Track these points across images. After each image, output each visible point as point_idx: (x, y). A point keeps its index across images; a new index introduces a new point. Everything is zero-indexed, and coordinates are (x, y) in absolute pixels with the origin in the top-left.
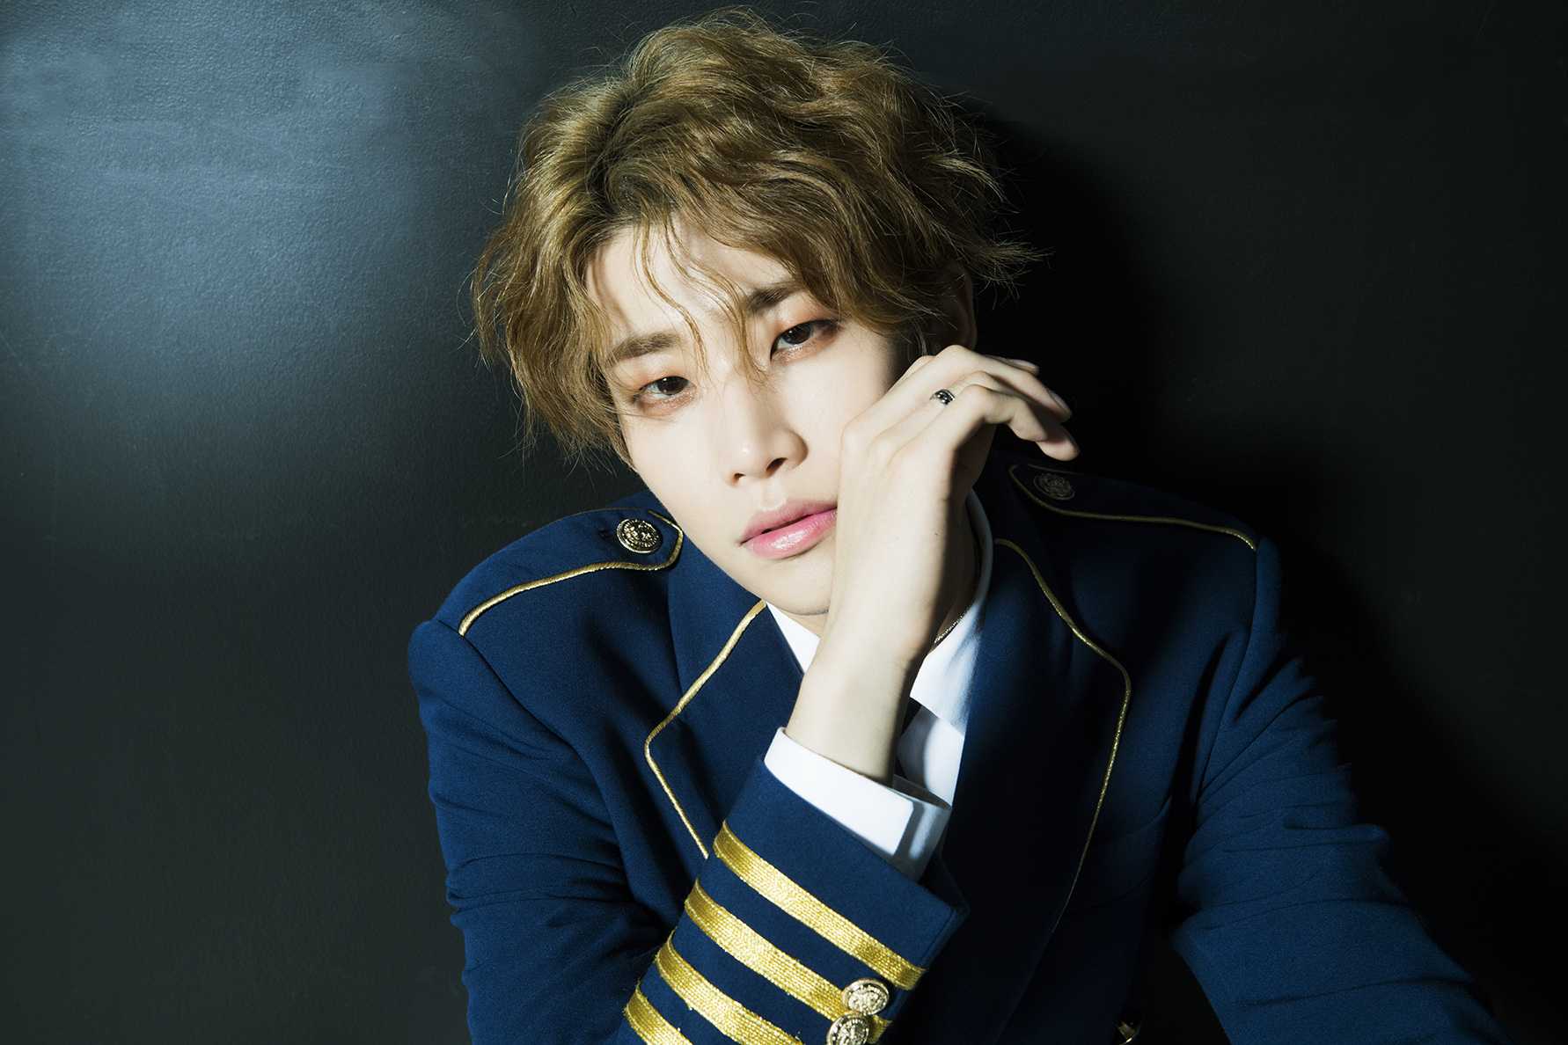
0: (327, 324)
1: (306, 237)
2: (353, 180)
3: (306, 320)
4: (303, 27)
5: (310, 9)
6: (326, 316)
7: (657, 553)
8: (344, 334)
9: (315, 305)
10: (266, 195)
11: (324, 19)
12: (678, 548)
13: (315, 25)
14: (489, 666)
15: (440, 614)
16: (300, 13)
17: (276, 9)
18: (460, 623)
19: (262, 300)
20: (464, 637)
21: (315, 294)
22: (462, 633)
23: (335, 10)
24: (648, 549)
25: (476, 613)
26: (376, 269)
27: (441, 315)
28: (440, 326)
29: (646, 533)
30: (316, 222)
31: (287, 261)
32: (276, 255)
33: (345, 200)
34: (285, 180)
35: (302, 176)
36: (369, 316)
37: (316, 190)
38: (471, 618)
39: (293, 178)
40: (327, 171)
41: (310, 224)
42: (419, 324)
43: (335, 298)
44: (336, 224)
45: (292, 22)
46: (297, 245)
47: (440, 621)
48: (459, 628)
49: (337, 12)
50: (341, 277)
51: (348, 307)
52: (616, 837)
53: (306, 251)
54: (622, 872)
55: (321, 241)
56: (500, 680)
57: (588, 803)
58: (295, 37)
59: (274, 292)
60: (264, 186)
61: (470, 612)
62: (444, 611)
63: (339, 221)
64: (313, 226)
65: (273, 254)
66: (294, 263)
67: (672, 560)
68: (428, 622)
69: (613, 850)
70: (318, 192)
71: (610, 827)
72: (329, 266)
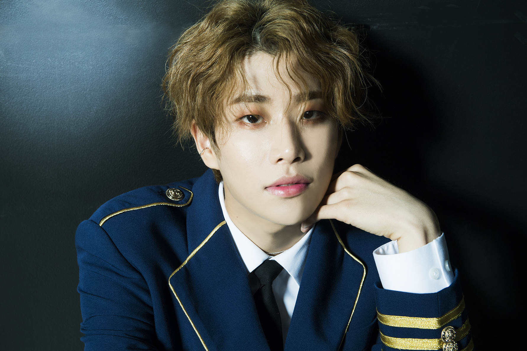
0: (29, 130)
1: (20, 95)
2: (37, 72)
3: (21, 128)
4: (14, 12)
5: (17, 5)
6: (29, 127)
7: (182, 200)
8: (37, 133)
9: (25, 122)
10: (3, 79)
11: (23, 9)
12: (191, 199)
13: (19, 11)
14: (110, 239)
15: (92, 218)
16: (13, 6)
17: (3, 5)
18: (100, 221)
19: (3, 121)
20: (101, 227)
21: (24, 118)
22: (101, 225)
23: (27, 5)
24: (179, 199)
25: (107, 218)
26: (48, 107)
27: (76, 125)
28: (75, 129)
29: (177, 193)
30: (23, 89)
31: (12, 105)
32: (8, 103)
33: (35, 80)
34: (10, 73)
35: (17, 71)
36: (47, 126)
37: (23, 76)
38: (105, 220)
39: (13, 72)
40: (27, 69)
41: (21, 90)
42: (67, 129)
43: (33, 119)
44: (31, 90)
45: (10, 10)
46: (16, 99)
47: (92, 220)
48: (99, 223)
49: (28, 6)
50: (35, 111)
51: (38, 123)
52: (153, 312)
53: (20, 101)
54: (154, 327)
55: (26, 97)
56: (115, 245)
57: (144, 297)
58: (12, 16)
59: (8, 118)
60: (2, 75)
61: (105, 217)
62: (93, 217)
63: (32, 89)
64: (22, 91)
65: (7, 103)
66: (15, 106)
67: (188, 203)
68: (86, 220)
69: (151, 317)
70: (24, 77)
71: (151, 308)
72: (30, 107)
